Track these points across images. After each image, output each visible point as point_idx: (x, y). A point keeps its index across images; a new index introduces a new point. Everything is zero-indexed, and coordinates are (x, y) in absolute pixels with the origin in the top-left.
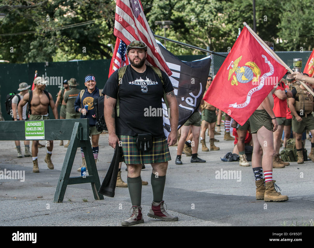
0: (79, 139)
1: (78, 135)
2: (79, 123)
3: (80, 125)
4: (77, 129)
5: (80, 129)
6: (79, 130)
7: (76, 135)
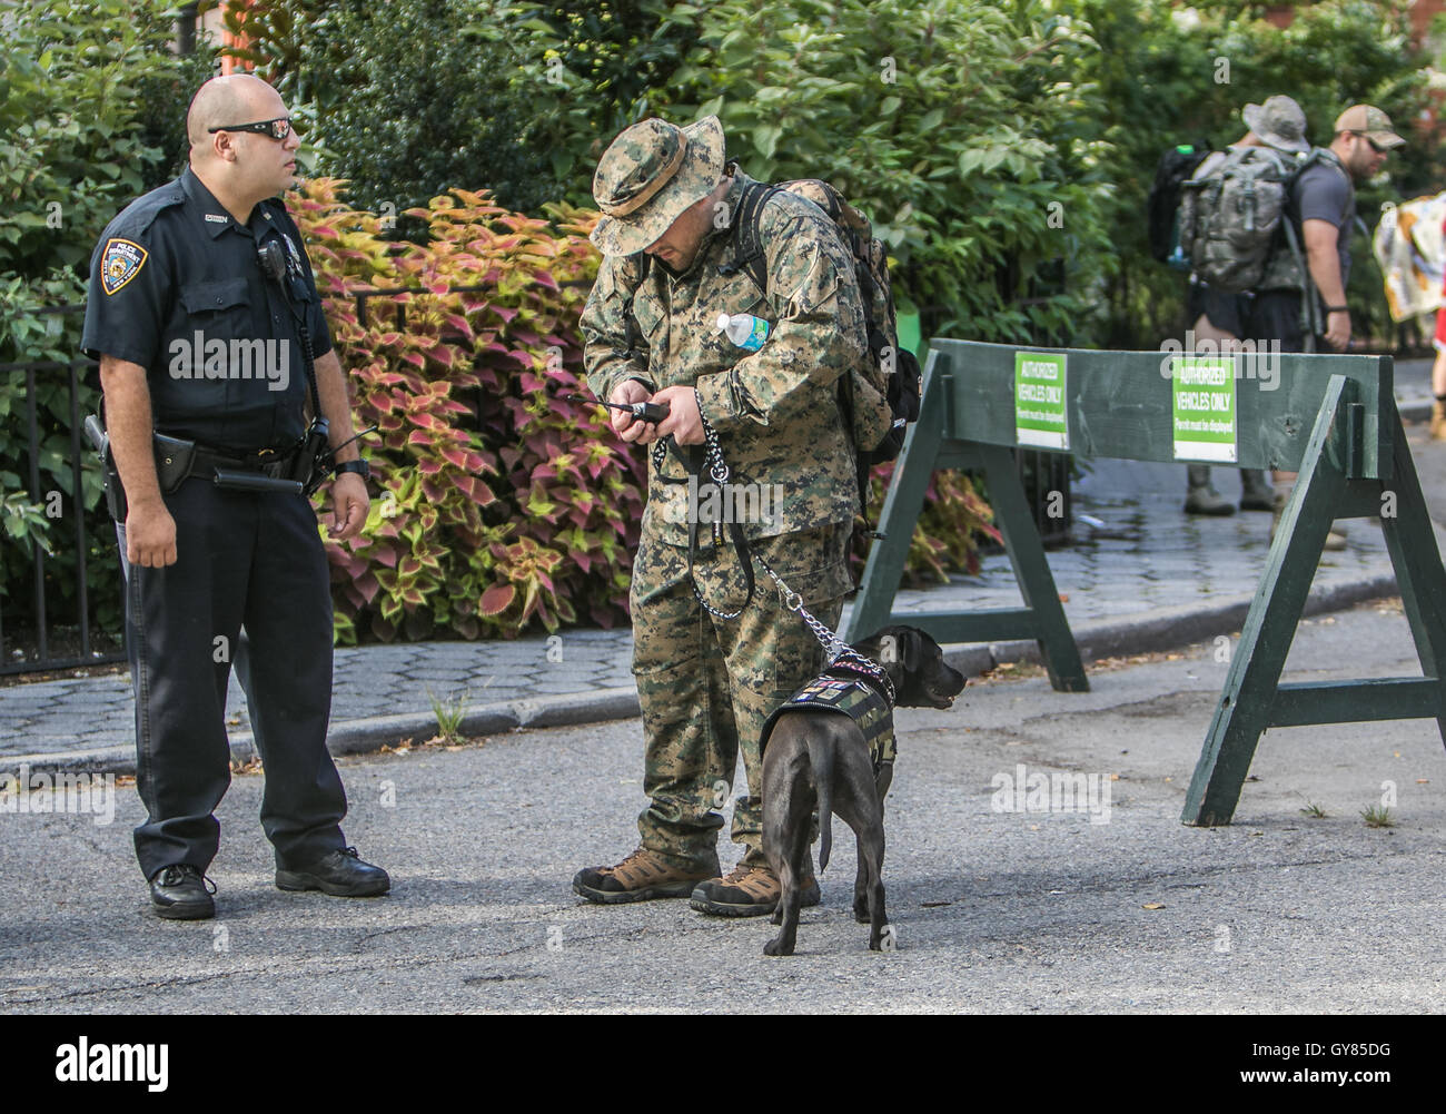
0: (1344, 473)
1: (1336, 449)
2: (1343, 378)
3: (1350, 394)
4: (1331, 414)
5: (1350, 414)
6: (1340, 418)
7: (1325, 448)
